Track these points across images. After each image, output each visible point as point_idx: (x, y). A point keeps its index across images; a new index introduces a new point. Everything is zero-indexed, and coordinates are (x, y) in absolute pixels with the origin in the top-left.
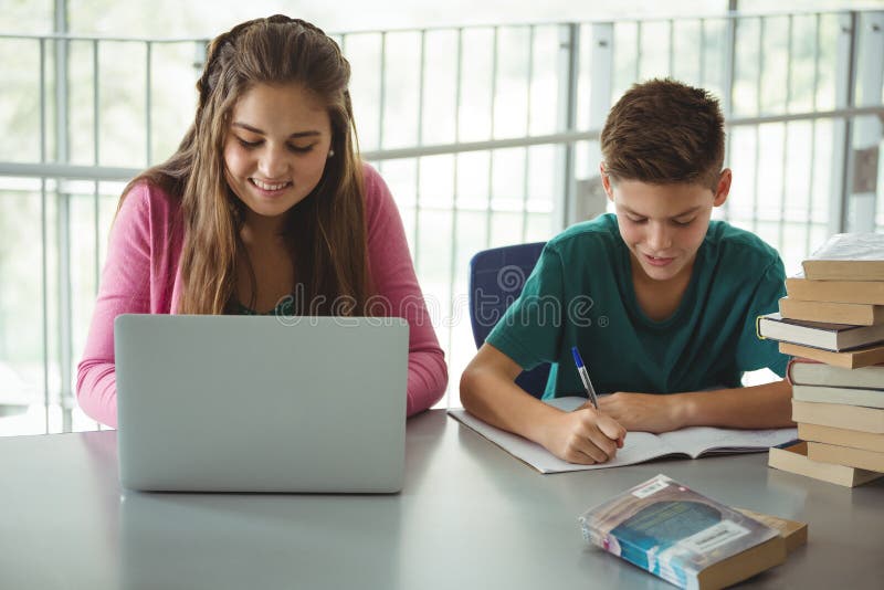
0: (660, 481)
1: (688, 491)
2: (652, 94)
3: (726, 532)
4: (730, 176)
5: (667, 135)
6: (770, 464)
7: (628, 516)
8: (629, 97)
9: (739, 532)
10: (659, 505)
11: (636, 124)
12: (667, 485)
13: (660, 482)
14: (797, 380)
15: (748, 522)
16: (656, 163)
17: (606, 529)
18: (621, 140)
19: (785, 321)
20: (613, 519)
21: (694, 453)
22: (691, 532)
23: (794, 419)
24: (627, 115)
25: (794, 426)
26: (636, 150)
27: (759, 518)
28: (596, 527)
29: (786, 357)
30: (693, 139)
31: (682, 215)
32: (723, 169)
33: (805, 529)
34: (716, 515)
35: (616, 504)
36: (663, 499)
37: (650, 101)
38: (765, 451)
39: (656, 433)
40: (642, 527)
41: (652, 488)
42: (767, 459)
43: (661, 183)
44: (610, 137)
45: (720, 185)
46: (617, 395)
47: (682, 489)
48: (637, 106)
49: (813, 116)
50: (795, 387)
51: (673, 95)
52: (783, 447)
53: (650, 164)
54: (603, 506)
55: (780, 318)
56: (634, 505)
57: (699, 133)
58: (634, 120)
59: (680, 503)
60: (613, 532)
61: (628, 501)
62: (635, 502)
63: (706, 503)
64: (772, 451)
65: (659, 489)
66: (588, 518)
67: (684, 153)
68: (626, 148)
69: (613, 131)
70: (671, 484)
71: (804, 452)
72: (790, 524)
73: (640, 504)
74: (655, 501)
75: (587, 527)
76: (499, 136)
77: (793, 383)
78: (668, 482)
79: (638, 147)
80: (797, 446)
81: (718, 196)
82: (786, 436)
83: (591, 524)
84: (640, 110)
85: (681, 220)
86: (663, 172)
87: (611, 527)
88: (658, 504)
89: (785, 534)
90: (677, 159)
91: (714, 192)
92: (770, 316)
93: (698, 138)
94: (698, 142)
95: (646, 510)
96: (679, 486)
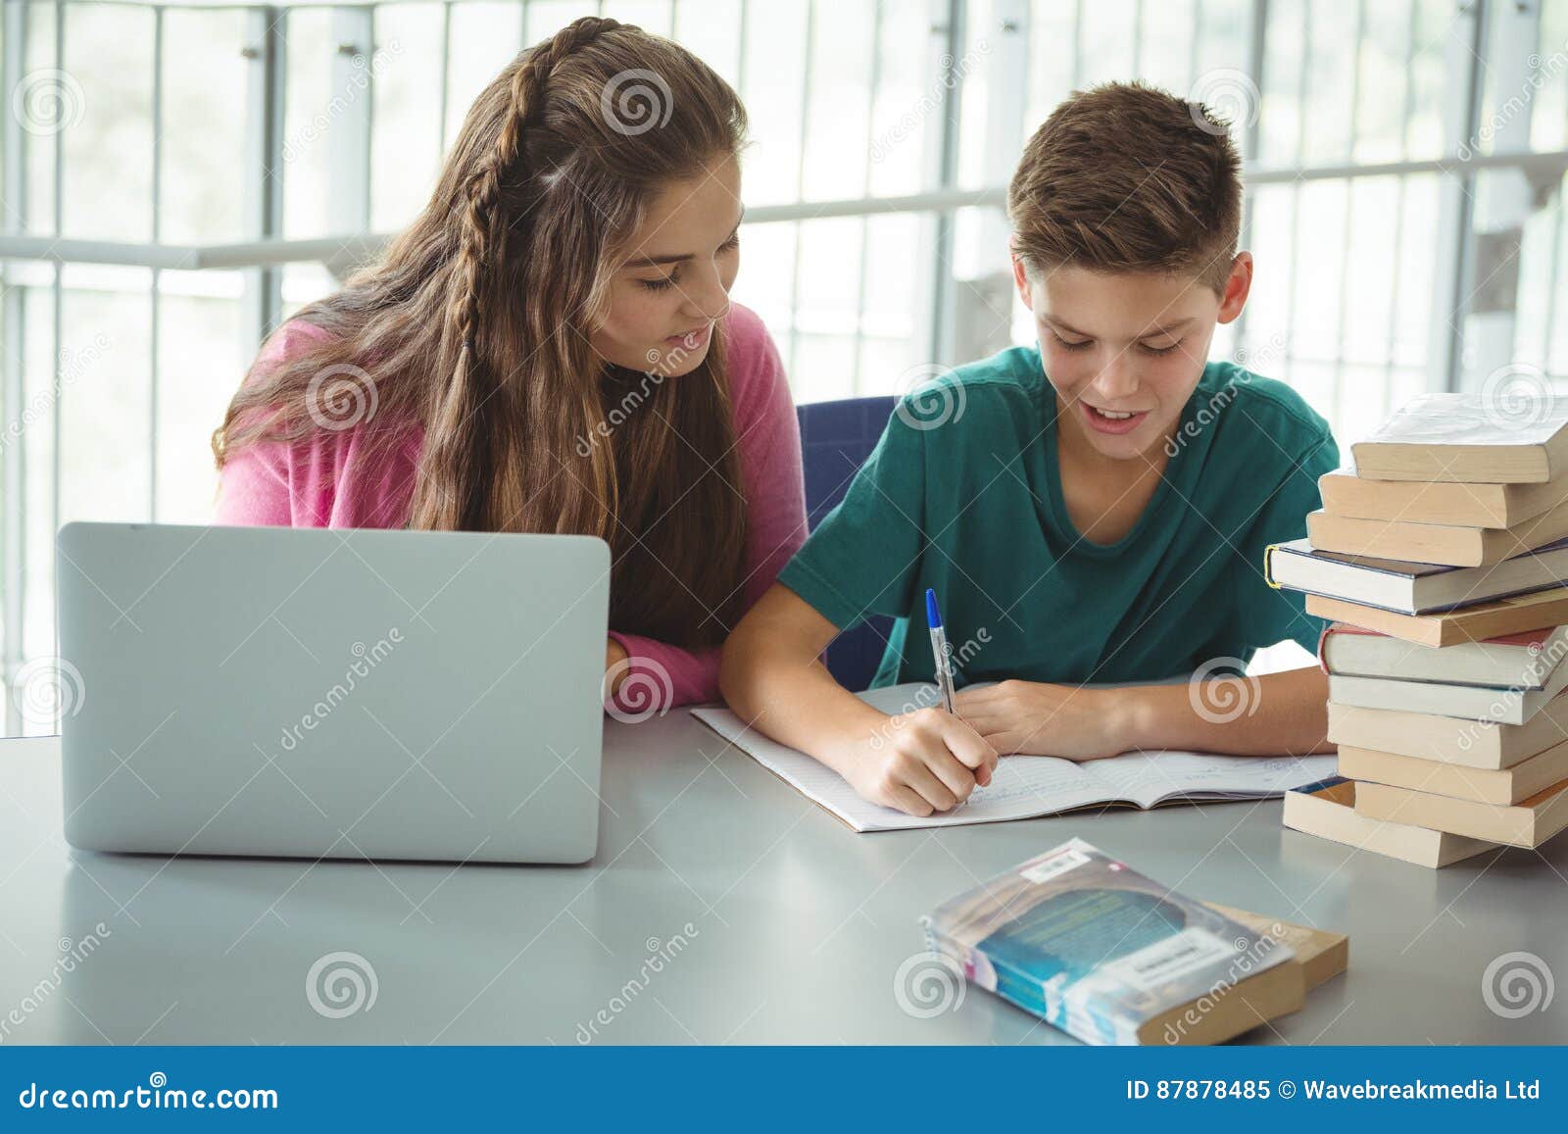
0: (1074, 853)
1: (1126, 871)
2: (1107, 107)
3: (1192, 950)
4: (1249, 265)
5: (1131, 182)
6: (1286, 822)
7: (1012, 916)
8: (1064, 112)
9: (1218, 951)
10: (1071, 896)
11: (1075, 161)
12: (1087, 859)
13: (1072, 853)
14: (1336, 666)
15: (1234, 931)
16: (1109, 232)
17: (970, 939)
18: (1046, 191)
19: (1317, 554)
20: (983, 920)
21: (1146, 800)
22: (1127, 949)
23: (1332, 738)
24: (1057, 146)
25: (1331, 751)
26: (1073, 208)
27: (1255, 924)
28: (951, 935)
29: (1317, 620)
30: (1179, 192)
31: (1158, 333)
32: (1238, 251)
33: (1343, 946)
34: (1177, 918)
35: (989, 893)
36: (1079, 885)
37: (1101, 120)
38: (1278, 797)
39: (1076, 762)
40: (1038, 937)
41: (1058, 864)
42: (1281, 812)
43: (1118, 271)
44: (1026, 187)
45: (1229, 282)
46: (1007, 686)
47: (1115, 867)
48: (1079, 128)
49: (1403, 169)
50: (1333, 679)
51: (1145, 109)
52: (1312, 789)
53: (1098, 233)
54: (967, 896)
55: (1309, 550)
56: (1026, 894)
57: (1191, 180)
58: (1074, 153)
59: (1110, 893)
60: (982, 946)
61: (1014, 887)
62: (1028, 890)
63: (1156, 893)
64: (1290, 797)
65: (1070, 866)
66: (936, 918)
67: (1161, 214)
68: (1055, 204)
69: (1031, 175)
70: (1095, 857)
71: (1348, 800)
72: (1317, 936)
73: (1035, 894)
74: (1063, 888)
75: (937, 936)
76: (814, 196)
77: (1330, 672)
78: (1087, 854)
79: (1076, 202)
80: (1337, 789)
81: (1226, 305)
82: (1316, 770)
83: (942, 930)
84: (1083, 137)
85: (1155, 343)
86: (1123, 248)
87: (981, 935)
88: (1068, 896)
89: (1306, 955)
90: (1150, 225)
91: (1218, 293)
92: (1292, 545)
93: (1191, 191)
94: (1189, 197)
95: (1046, 905)
96: (1108, 861)
